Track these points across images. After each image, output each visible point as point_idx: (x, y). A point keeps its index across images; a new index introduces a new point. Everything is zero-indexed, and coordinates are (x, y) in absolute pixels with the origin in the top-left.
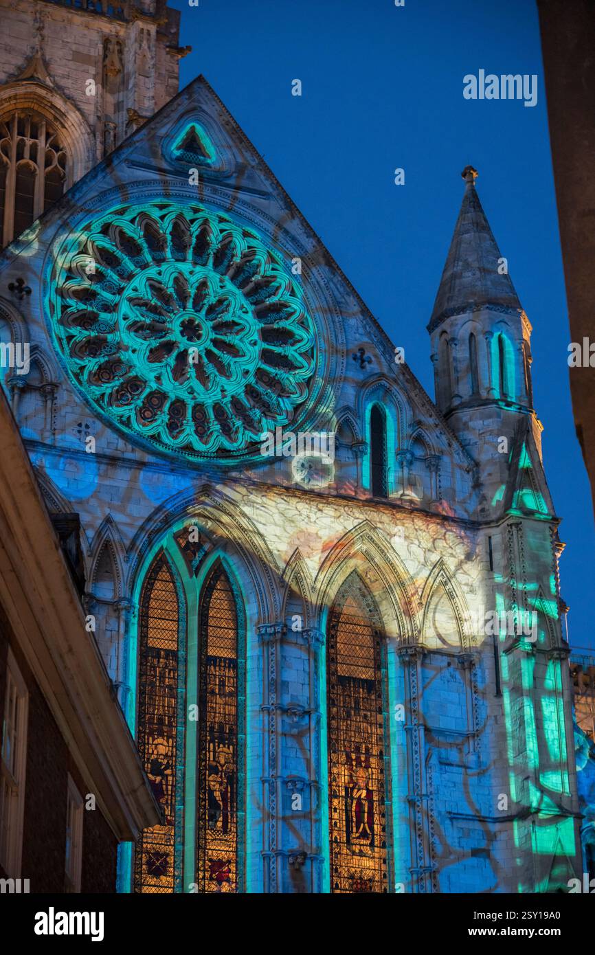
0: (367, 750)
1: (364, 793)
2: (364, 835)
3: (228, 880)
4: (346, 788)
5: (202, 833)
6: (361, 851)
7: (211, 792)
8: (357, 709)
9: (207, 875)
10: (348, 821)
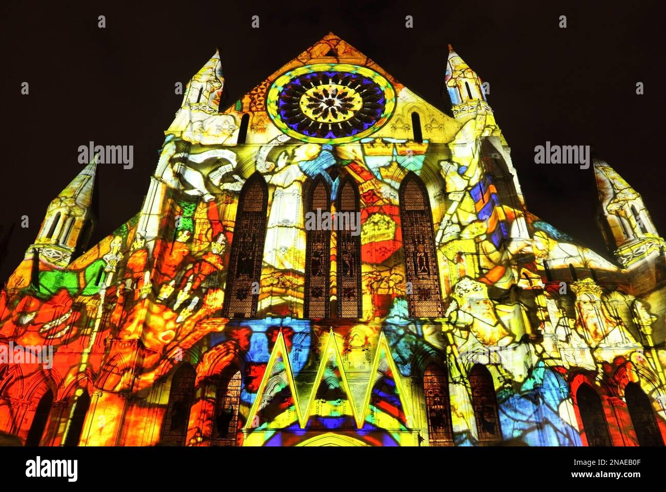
0: (423, 237)
1: (423, 254)
2: (424, 271)
3: (354, 296)
4: (413, 253)
5: (340, 278)
6: (423, 277)
7: (344, 261)
8: (417, 222)
9: (343, 294)
10: (416, 266)
